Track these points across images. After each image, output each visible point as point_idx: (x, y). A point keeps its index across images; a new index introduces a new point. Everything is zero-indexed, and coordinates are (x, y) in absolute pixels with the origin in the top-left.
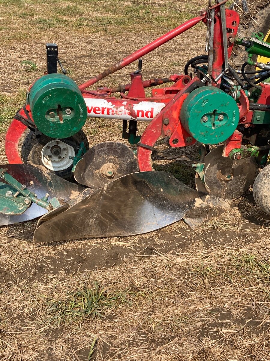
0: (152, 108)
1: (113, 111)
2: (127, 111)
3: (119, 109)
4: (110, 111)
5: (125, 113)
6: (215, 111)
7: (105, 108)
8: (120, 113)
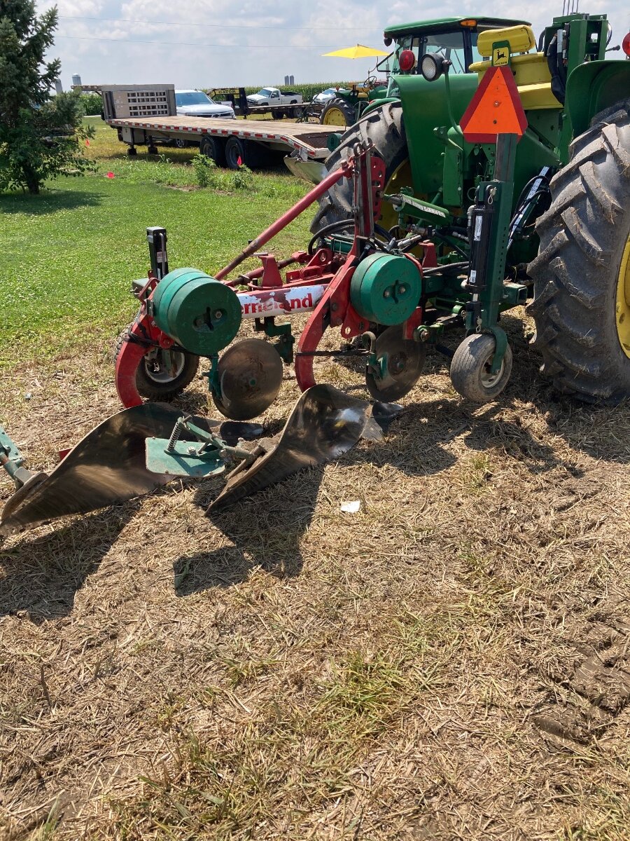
0: (310, 295)
1: (260, 307)
2: (279, 304)
3: (268, 303)
4: (257, 307)
5: (276, 307)
6: (397, 282)
7: (250, 305)
8: (270, 307)
